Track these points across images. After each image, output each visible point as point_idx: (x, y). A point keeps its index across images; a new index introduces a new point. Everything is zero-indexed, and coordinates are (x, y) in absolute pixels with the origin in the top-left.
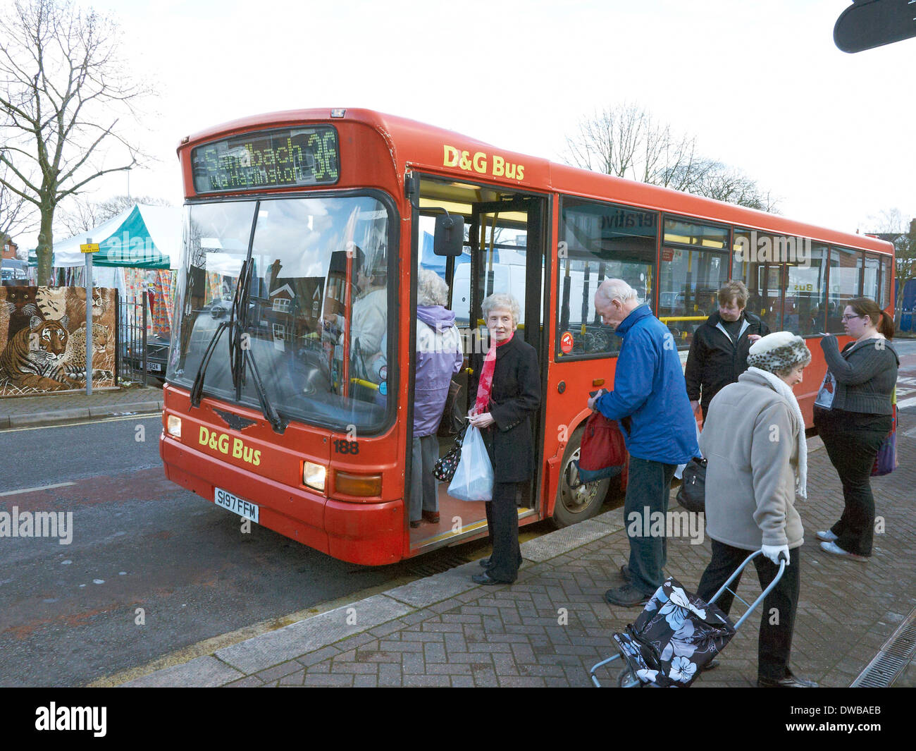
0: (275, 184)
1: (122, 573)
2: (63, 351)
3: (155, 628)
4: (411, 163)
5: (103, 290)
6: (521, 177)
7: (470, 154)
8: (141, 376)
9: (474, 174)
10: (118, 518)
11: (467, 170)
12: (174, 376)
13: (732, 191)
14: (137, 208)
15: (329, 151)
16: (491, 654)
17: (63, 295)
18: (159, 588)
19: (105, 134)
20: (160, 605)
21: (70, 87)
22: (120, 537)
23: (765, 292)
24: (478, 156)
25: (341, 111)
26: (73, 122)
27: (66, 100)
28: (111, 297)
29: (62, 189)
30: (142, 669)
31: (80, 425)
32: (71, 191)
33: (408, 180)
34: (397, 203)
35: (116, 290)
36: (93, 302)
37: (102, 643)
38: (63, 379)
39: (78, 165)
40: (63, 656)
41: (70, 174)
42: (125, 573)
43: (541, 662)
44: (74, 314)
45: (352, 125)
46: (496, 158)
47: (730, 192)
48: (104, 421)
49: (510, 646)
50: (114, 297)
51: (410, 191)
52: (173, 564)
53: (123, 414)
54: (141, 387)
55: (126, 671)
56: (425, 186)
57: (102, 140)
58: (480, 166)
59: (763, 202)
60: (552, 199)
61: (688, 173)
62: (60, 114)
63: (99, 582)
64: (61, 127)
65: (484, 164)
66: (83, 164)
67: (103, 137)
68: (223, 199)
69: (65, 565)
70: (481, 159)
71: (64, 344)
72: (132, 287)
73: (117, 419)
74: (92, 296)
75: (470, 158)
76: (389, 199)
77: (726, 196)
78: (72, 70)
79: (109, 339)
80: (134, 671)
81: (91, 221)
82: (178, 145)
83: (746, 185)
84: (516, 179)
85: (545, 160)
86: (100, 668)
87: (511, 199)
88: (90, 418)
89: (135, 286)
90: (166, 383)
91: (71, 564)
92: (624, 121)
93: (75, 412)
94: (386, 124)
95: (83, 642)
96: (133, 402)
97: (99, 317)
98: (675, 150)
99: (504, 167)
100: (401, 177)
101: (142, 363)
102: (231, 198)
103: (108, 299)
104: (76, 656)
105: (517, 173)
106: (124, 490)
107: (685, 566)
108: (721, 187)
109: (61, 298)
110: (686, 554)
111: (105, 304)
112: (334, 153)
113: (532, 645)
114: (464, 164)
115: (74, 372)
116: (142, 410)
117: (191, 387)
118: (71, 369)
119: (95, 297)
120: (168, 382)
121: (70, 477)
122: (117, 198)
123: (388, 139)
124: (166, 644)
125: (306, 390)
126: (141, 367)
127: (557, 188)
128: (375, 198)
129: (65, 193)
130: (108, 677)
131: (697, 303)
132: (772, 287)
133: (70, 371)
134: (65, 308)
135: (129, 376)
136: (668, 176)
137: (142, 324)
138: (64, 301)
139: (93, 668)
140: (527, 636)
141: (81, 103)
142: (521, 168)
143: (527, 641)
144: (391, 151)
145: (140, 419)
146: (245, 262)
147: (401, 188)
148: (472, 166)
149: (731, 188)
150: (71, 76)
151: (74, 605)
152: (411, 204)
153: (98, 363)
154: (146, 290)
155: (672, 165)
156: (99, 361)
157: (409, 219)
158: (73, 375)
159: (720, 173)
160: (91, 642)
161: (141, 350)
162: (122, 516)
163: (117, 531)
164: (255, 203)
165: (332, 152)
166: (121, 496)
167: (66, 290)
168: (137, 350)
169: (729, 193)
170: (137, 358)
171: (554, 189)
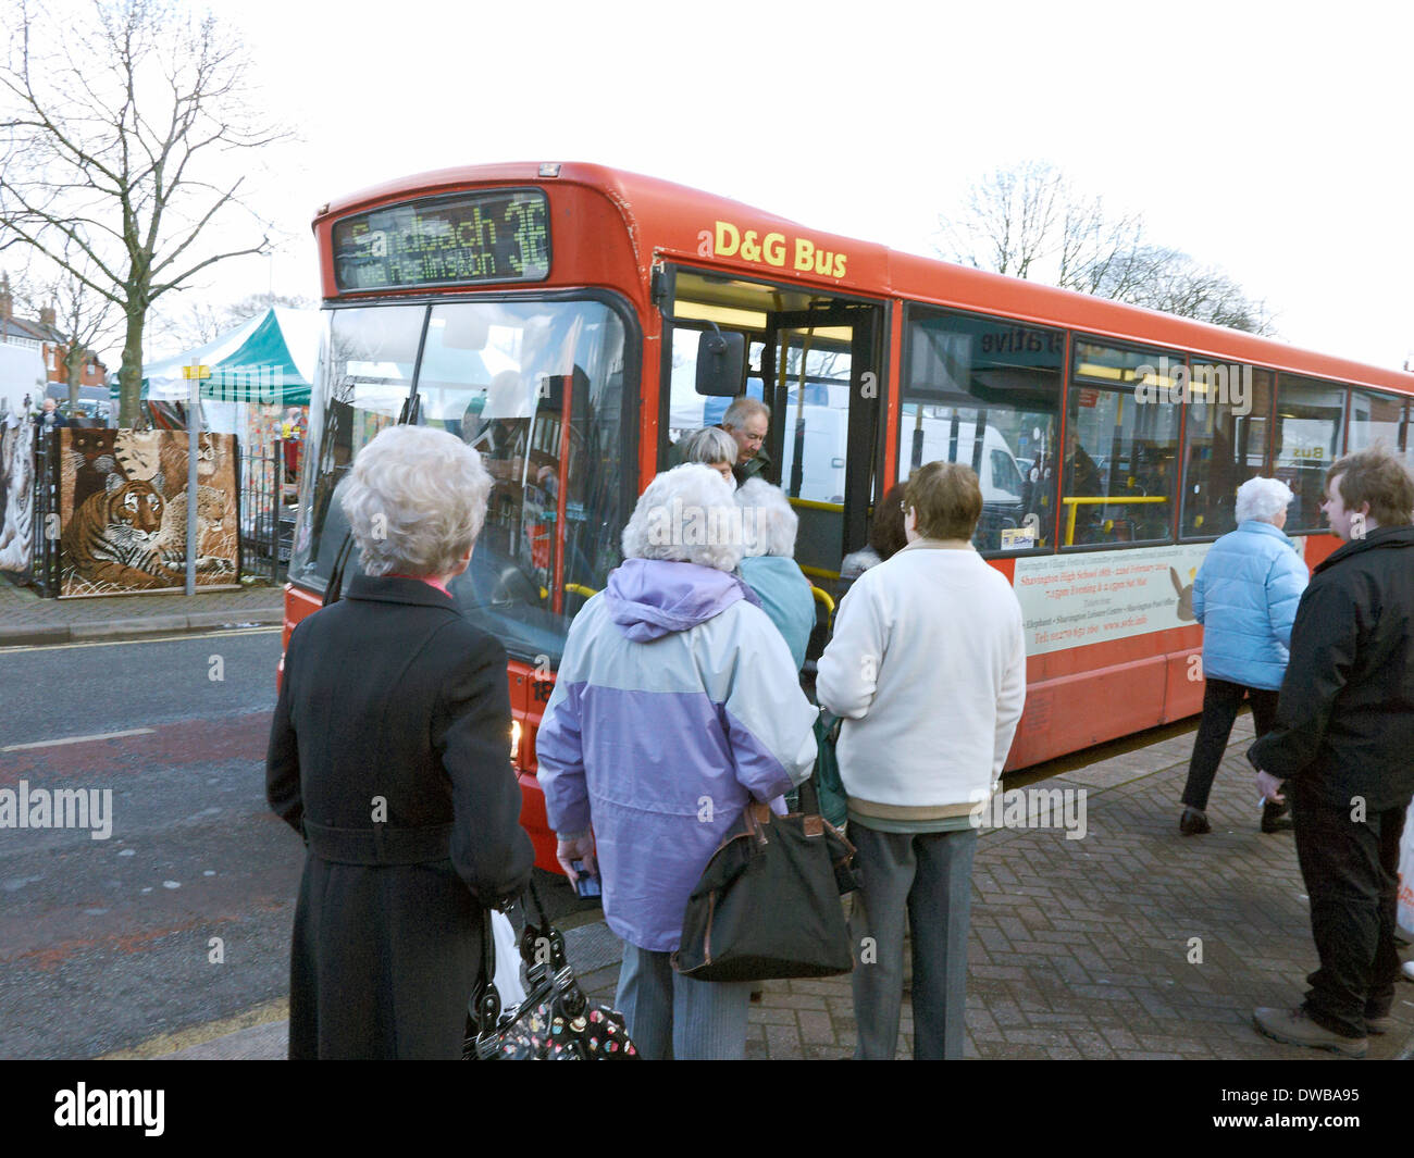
0: (454, 279)
1: (208, 873)
2: (156, 528)
3: (249, 961)
4: (662, 250)
5: (215, 437)
6: (841, 273)
7: (758, 236)
8: (270, 568)
9: (762, 268)
10: (212, 787)
11: (752, 261)
12: (300, 573)
13: (1205, 298)
14: (272, 313)
15: (535, 230)
16: (763, 1026)
17: (156, 444)
18: (263, 899)
19: (224, 200)
20: (261, 926)
21: (173, 128)
22: (213, 816)
23: (1243, 458)
24: (771, 238)
25: (556, 166)
26: (176, 182)
27: (167, 147)
28: (228, 447)
29: (159, 283)
30: (224, 1025)
31: (174, 641)
32: (171, 285)
33: (657, 275)
34: (638, 310)
35: (235, 437)
36: (200, 454)
37: (167, 981)
38: (157, 571)
39: (183, 246)
40: (105, 998)
41: (171, 260)
42: (212, 873)
43: (842, 1043)
44: (172, 472)
45: (571, 188)
46: (800, 243)
47: (1201, 301)
48: (210, 635)
49: (796, 1014)
50: (231, 447)
51: (661, 294)
52: (286, 861)
53: (239, 625)
54: (269, 585)
55: (197, 1026)
56: (684, 282)
57: (219, 209)
58: (775, 255)
59: (1254, 317)
60: (890, 308)
61: (1129, 270)
62: (157, 167)
63: (172, 885)
64: (159, 189)
65: (781, 251)
66: (191, 243)
67: (220, 204)
68: (378, 301)
69: (123, 857)
70: (776, 244)
71: (158, 517)
72: (258, 431)
73: (230, 633)
74: (197, 445)
75: (759, 242)
76: (627, 304)
77: (1193, 307)
78: (178, 101)
79: (226, 510)
80: (211, 1027)
81: (212, 332)
82: (313, 216)
83: (1227, 290)
84: (832, 276)
85: (881, 246)
86: (160, 1021)
87: (827, 308)
88: (189, 630)
89: (264, 430)
90: (289, 584)
91: (134, 856)
92: (1029, 187)
93: (166, 620)
94: (622, 186)
95: (137, 979)
96: (254, 607)
97: (211, 476)
98: (1111, 233)
99: (814, 256)
100: (646, 272)
101: (271, 549)
102: (391, 299)
103: (223, 450)
104: (126, 999)
105: (834, 267)
106: (226, 744)
107: (1090, 895)
108: (1187, 292)
109: (151, 447)
110: (1092, 876)
111: (218, 457)
112: (544, 232)
113: (831, 1014)
114: (749, 251)
115: (174, 560)
116: (268, 620)
117: (324, 590)
118: (170, 555)
119: (203, 447)
120: (293, 582)
121: (147, 721)
122: (254, 297)
123: (625, 211)
124: (263, 987)
125: (494, 602)
126: (271, 554)
127: (901, 291)
128: (604, 303)
129: (162, 289)
130: (170, 1034)
131: (1133, 474)
132: (1256, 451)
133: (168, 559)
134: (159, 462)
135: (252, 568)
136: (1097, 273)
137: (272, 489)
138: (156, 452)
139: (149, 1020)
140: (825, 998)
141: (189, 152)
142: (841, 258)
143: (823, 1007)
144: (630, 230)
145: (262, 635)
146: (408, 400)
147: (645, 287)
148: (761, 255)
149: (1201, 294)
150: (175, 111)
151: (130, 919)
152: (662, 314)
153: (212, 546)
154: (278, 438)
155: (1103, 258)
156: (212, 544)
157: (657, 337)
158: (173, 565)
159: (1186, 269)
160: (150, 978)
161: (271, 529)
162: (219, 784)
163: (207, 807)
164: (425, 308)
165: (541, 232)
166: (220, 753)
167: (159, 436)
168: (265, 529)
169: (1199, 301)
170: (265, 541)
171: (895, 293)
